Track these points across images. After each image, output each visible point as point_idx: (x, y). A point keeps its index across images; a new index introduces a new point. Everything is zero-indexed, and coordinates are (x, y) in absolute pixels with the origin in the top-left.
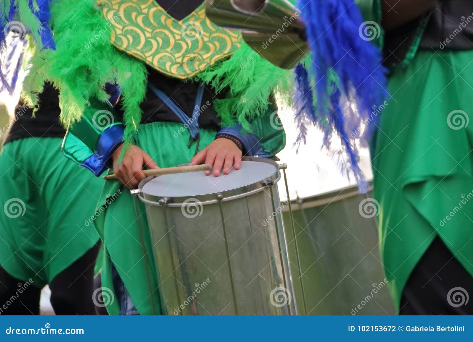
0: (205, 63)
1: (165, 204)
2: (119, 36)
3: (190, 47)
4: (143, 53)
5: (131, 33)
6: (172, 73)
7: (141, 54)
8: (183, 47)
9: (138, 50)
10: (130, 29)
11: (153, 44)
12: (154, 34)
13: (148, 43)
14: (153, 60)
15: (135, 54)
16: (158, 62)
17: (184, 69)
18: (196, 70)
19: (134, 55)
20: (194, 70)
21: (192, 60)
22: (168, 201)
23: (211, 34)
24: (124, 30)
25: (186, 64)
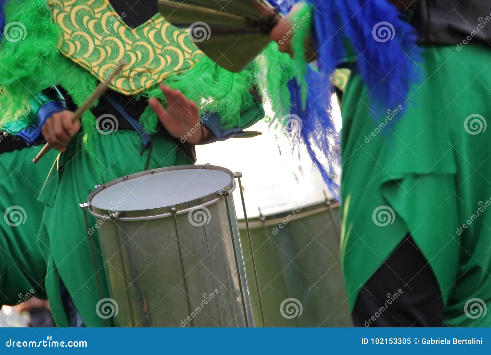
0: (152, 80)
1: (117, 218)
2: (66, 41)
3: (139, 60)
4: (89, 62)
5: (80, 39)
6: (116, 87)
7: (87, 64)
8: (132, 60)
9: (84, 59)
10: (79, 35)
11: (101, 53)
12: (104, 43)
13: (96, 51)
14: (98, 70)
15: (81, 62)
16: (104, 73)
17: (129, 84)
18: (142, 87)
19: (79, 63)
20: (140, 87)
21: (140, 74)
22: (119, 215)
23: (164, 46)
24: (73, 35)
25: (133, 79)
